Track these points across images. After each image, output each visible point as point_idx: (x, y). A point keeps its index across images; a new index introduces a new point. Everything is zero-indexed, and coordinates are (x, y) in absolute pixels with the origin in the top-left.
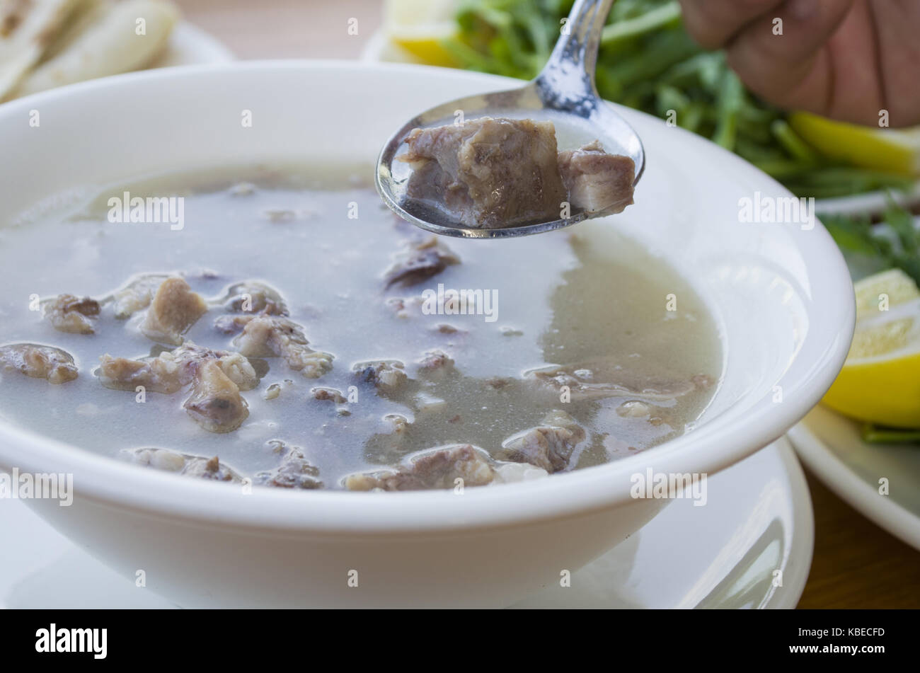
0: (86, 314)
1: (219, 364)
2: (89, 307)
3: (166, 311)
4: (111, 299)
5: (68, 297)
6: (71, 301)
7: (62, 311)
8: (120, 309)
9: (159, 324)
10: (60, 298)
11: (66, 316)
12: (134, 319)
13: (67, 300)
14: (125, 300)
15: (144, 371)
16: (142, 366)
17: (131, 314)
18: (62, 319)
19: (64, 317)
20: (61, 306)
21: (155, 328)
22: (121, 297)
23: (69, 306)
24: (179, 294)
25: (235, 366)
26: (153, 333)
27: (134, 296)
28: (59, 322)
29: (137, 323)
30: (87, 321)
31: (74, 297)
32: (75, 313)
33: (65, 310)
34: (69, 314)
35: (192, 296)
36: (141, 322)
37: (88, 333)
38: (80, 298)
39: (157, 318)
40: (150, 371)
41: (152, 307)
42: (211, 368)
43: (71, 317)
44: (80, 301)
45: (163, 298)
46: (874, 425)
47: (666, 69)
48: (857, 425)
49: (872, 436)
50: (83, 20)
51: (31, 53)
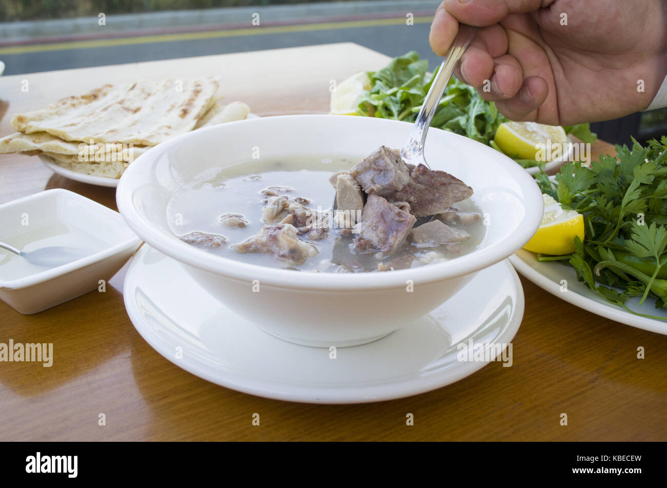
46: (541, 254)
47: (445, 122)
48: (535, 254)
49: (541, 259)
50: (213, 112)
51: (194, 123)
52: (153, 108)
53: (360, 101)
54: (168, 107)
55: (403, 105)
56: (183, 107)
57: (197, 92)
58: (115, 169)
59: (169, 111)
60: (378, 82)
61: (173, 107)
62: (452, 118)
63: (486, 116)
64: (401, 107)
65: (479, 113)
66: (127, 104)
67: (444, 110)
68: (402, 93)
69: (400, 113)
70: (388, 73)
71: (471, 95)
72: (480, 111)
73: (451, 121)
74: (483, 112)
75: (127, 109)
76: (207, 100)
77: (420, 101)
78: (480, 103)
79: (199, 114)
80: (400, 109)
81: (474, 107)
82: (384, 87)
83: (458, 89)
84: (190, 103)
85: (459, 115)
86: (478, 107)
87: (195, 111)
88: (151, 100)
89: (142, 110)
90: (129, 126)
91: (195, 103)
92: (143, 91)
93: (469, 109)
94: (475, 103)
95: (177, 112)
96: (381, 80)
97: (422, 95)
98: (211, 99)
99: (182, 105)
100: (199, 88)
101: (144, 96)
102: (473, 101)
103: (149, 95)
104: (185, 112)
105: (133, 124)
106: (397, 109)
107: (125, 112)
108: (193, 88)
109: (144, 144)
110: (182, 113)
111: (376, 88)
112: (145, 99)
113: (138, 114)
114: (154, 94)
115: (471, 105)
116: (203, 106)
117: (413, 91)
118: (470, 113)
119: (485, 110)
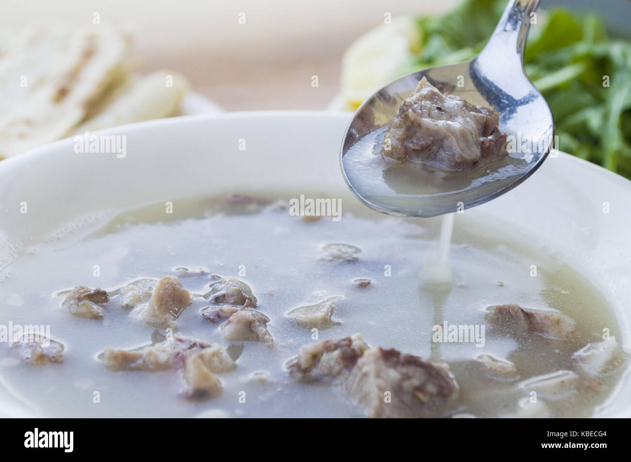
0: (96, 303)
1: (201, 357)
2: (99, 297)
3: (164, 302)
4: (117, 292)
5: (83, 288)
6: (85, 292)
7: (76, 301)
8: (126, 301)
9: (158, 312)
10: (76, 289)
11: (80, 304)
12: (136, 310)
13: (81, 291)
14: (129, 294)
15: (140, 361)
16: (140, 357)
17: (134, 305)
18: (76, 307)
19: (78, 305)
20: (77, 296)
21: (154, 316)
22: (127, 291)
23: (82, 295)
24: (174, 290)
25: (215, 358)
26: (153, 320)
27: (138, 291)
28: (74, 309)
29: (138, 313)
30: (96, 308)
31: (87, 288)
32: (86, 302)
33: (79, 299)
34: (82, 302)
35: (184, 292)
36: (142, 312)
37: (97, 318)
38: (92, 289)
39: (156, 308)
40: (144, 361)
41: (153, 299)
42: (194, 362)
43: (84, 305)
44: (92, 292)
45: (161, 291)
56: (59, 82)
57: (89, 54)
59: (32, 87)
71: (615, 68)
84: (74, 75)
86: (628, 91)
91: (85, 73)
95: (48, 91)
96: (442, 34)
99: (56, 78)
104: (62, 93)
110: (57, 94)
118: (612, 104)
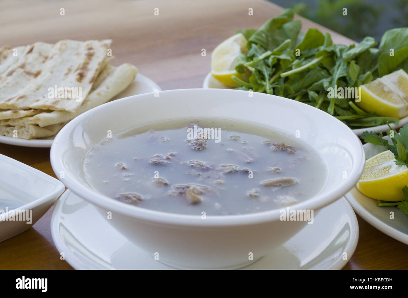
46: (380, 201)
47: (311, 85)
48: (376, 201)
49: (381, 205)
50: (104, 74)
51: (89, 87)
52: (52, 72)
53: (237, 64)
54: (66, 71)
55: (274, 69)
56: (79, 71)
57: (90, 56)
58: (28, 132)
59: (67, 74)
60: (254, 46)
61: (70, 70)
62: (317, 81)
63: (348, 78)
64: (272, 71)
65: (341, 76)
66: (28, 68)
67: (311, 73)
68: (273, 59)
69: (271, 76)
70: (264, 35)
71: (337, 57)
72: (342, 74)
73: (316, 84)
74: (345, 75)
75: (29, 73)
76: (99, 64)
77: (289, 66)
78: (343, 65)
79: (94, 77)
80: (271, 73)
81: (338, 69)
82: (258, 50)
83: (325, 52)
84: (85, 67)
85: (323, 77)
86: (341, 69)
87: (90, 74)
88: (49, 64)
89: (43, 73)
90: (34, 91)
91: (90, 66)
92: (40, 54)
93: (333, 71)
94: (339, 65)
95: (74, 76)
96: (256, 44)
97: (291, 60)
98: (103, 62)
99: (77, 70)
100: (92, 51)
101: (42, 59)
102: (337, 64)
103: (46, 58)
104: (81, 76)
105: (38, 89)
106: (269, 73)
107: (28, 76)
108: (86, 52)
109: (51, 109)
110: (78, 77)
111: (251, 52)
112: (44, 62)
113: (39, 77)
114: (52, 58)
115: (336, 67)
116: (97, 70)
117: (283, 57)
118: (334, 75)
119: (348, 73)
